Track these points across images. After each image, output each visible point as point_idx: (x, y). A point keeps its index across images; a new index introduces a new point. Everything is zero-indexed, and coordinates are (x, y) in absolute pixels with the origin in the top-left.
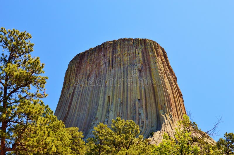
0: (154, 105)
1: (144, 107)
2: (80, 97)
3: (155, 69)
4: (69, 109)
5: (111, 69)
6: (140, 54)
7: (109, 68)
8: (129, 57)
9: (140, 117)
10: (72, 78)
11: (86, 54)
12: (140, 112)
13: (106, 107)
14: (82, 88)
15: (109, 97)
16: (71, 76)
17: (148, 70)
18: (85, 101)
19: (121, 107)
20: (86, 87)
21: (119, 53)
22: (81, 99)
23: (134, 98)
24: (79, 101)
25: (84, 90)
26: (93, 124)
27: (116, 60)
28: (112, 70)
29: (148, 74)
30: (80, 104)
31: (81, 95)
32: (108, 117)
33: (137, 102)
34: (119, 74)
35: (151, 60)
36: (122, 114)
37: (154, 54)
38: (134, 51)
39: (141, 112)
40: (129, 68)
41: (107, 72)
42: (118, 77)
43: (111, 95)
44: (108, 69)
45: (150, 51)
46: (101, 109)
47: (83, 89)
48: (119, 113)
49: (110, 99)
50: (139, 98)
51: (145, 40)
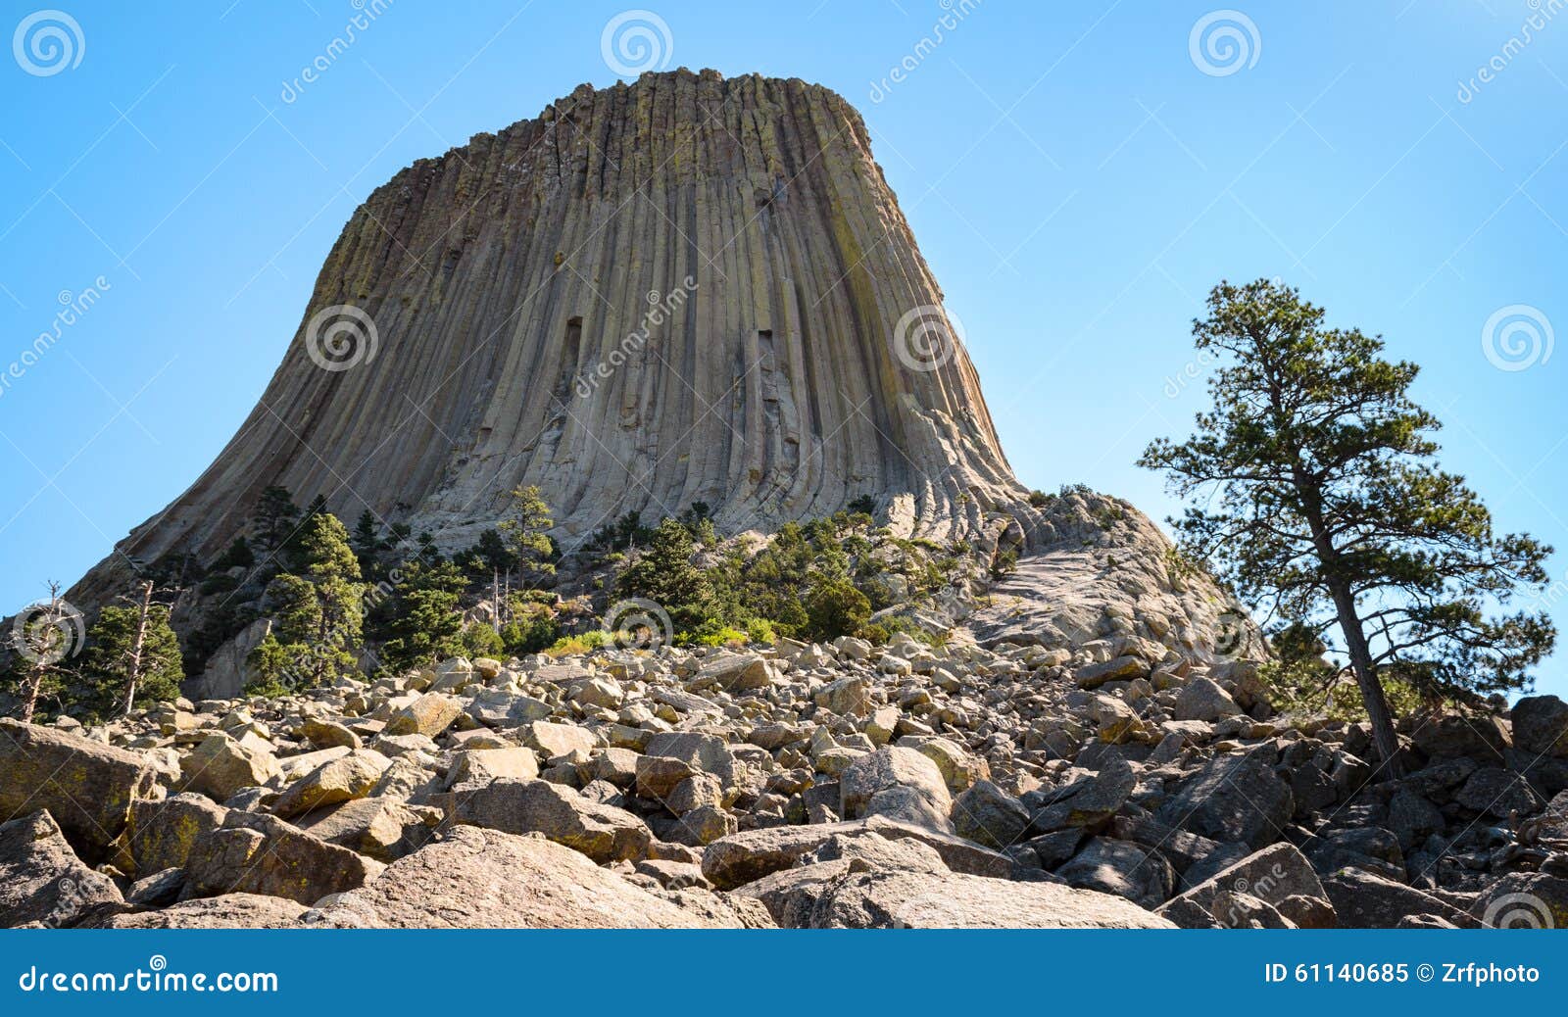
0: (855, 372)
1: (799, 373)
2: (390, 355)
3: (857, 199)
4: (314, 419)
5: (596, 198)
6: (769, 132)
7: (579, 197)
8: (701, 146)
9: (774, 420)
10: (355, 275)
11: (451, 163)
12: (773, 395)
13: (551, 372)
14: (409, 313)
15: (575, 324)
16: (353, 265)
17: (811, 204)
18: (421, 369)
19: (650, 369)
20: (433, 309)
21: (643, 131)
22: (397, 360)
23: (734, 327)
24: (384, 372)
25: (420, 320)
26: (454, 462)
27: (625, 161)
28: (601, 208)
29: (814, 223)
30: (384, 389)
31: (402, 344)
32: (562, 421)
33: (754, 345)
34: (640, 221)
35: (831, 161)
36: (653, 404)
37: (845, 137)
38: (732, 121)
39: (781, 394)
40: (702, 190)
41: (571, 215)
42: (633, 234)
43: (586, 311)
44: (574, 200)
45: (823, 123)
46: (519, 384)
47: (414, 319)
48: (639, 398)
49: (577, 337)
50: (765, 324)
51: (790, 86)
